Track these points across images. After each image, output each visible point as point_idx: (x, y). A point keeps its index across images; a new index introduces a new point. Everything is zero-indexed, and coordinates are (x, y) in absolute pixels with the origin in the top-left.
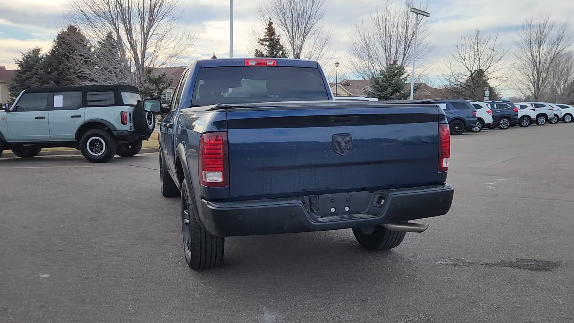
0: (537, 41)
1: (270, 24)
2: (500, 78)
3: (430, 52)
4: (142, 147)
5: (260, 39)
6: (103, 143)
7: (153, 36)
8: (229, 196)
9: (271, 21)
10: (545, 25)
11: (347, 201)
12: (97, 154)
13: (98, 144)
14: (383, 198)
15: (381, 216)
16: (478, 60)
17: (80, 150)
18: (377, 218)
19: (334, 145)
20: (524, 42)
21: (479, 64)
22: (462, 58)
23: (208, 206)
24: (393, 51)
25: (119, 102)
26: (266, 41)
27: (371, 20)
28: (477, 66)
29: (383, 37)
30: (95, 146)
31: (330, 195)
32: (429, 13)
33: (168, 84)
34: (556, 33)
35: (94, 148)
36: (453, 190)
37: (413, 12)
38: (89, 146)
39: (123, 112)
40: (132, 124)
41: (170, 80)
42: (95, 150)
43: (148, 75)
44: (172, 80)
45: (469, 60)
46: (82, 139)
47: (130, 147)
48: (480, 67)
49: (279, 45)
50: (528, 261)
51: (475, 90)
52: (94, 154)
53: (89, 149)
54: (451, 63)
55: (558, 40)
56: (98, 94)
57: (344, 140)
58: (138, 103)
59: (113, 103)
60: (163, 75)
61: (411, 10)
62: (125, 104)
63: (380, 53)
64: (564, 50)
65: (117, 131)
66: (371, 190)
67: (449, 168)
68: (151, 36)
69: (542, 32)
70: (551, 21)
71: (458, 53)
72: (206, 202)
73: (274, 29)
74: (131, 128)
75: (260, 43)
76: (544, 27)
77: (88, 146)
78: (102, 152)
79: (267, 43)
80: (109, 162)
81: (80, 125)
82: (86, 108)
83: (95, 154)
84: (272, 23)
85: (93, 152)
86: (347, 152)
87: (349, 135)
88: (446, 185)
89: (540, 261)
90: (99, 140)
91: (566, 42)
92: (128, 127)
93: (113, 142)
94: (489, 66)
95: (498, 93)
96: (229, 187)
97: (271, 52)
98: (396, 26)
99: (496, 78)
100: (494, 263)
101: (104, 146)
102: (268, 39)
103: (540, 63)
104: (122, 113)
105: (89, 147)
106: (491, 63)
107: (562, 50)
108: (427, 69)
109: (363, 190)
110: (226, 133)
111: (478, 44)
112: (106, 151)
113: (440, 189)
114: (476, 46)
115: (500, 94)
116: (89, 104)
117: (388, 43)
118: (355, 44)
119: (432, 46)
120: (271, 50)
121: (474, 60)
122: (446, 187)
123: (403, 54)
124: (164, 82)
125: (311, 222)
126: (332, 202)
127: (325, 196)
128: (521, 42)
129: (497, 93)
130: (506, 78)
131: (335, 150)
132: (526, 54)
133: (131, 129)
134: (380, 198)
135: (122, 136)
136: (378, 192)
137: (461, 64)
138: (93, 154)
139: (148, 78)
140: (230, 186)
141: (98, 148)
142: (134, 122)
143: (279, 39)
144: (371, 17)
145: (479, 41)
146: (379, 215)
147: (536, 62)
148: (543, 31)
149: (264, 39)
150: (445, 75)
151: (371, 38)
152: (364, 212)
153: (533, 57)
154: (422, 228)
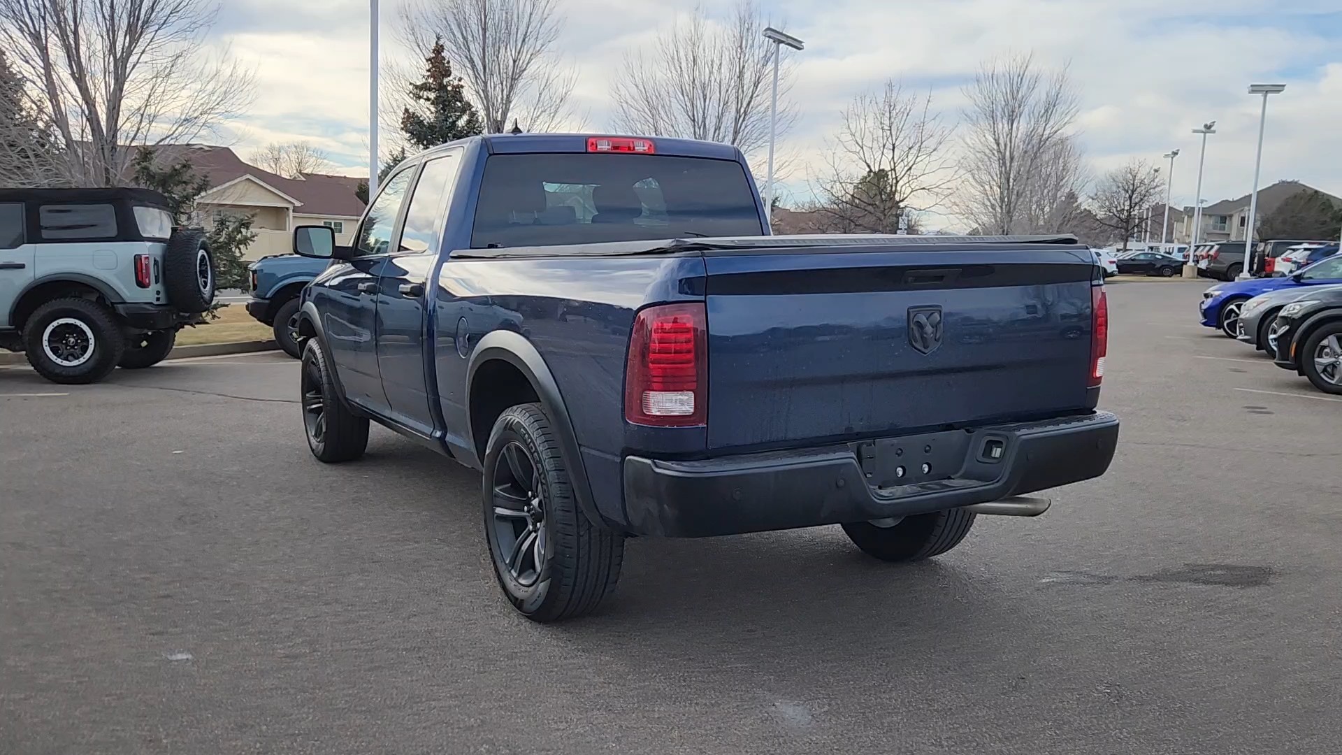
0: (1006, 111)
1: (439, 50)
2: (936, 190)
3: (791, 127)
4: (175, 343)
5: (414, 85)
6: (88, 334)
7: (138, 65)
8: (705, 447)
9: (441, 43)
10: (1021, 77)
11: (926, 451)
12: (70, 361)
13: (74, 337)
14: (998, 444)
15: (997, 482)
16: (890, 149)
17: (24, 353)
18: (991, 486)
19: (910, 330)
20: (980, 113)
21: (893, 158)
22: (857, 143)
23: (658, 470)
24: (711, 122)
25: (128, 232)
26: (430, 89)
27: (660, 51)
28: (890, 162)
29: (688, 91)
30: (64, 342)
31: (895, 440)
32: (801, 42)
33: (196, 186)
34: (1044, 97)
35: (64, 346)
36: (1118, 425)
37: (770, 37)
38: (49, 341)
39: (140, 256)
40: (159, 287)
41: (203, 178)
42: (65, 351)
43: (144, 164)
44: (207, 179)
45: (872, 148)
46: (30, 324)
47: (144, 344)
48: (895, 164)
49: (460, 102)
50: (1215, 568)
51: (885, 215)
52: (64, 361)
53: (48, 348)
54: (834, 153)
55: (1046, 111)
56: (69, 211)
57: (931, 318)
58: (172, 234)
59: (114, 233)
60: (184, 166)
61: (765, 33)
62: (144, 235)
63: (680, 126)
64: (1059, 132)
65: (124, 303)
66: (970, 426)
67: (1103, 378)
68: (134, 66)
69: (1015, 92)
70: (1033, 69)
71: (848, 131)
72: (648, 461)
73: (448, 62)
74: (158, 296)
75: (414, 94)
76: (1019, 83)
77: (45, 343)
78: (85, 356)
79: (432, 96)
80: (106, 382)
81: (25, 285)
82: (37, 245)
83: (66, 363)
84: (442, 46)
85: (59, 357)
86: (934, 347)
87: (937, 309)
88: (1097, 414)
89: (1234, 568)
90: (77, 326)
91: (1063, 116)
92: (150, 294)
93: (115, 332)
94: (914, 164)
95: (915, 223)
96: (706, 426)
97: (443, 117)
98: (716, 67)
99: (928, 190)
100: (1151, 575)
101: (92, 341)
102: (432, 86)
103: (1012, 159)
104: (137, 258)
105: (47, 344)
106: (918, 157)
107: (1056, 132)
108: (784, 165)
109: (949, 427)
110: (703, 304)
111: (890, 113)
112: (96, 356)
113: (1085, 425)
114: (886, 118)
115: (920, 225)
116: (45, 234)
117: (699, 104)
118: (625, 105)
119: (796, 115)
120: (442, 111)
121: (882, 149)
122: (1097, 420)
123: (732, 130)
124: (185, 182)
125: (873, 498)
126: (899, 455)
127: (887, 441)
128: (975, 112)
129: (913, 221)
130: (948, 189)
131: (914, 343)
132: (984, 138)
133: (158, 299)
134: (991, 444)
135: (139, 316)
136: (985, 430)
137: (855, 157)
138: (59, 361)
139: (143, 173)
140: (707, 424)
141: (73, 347)
142: (165, 283)
143: (462, 87)
144: (661, 44)
145: (892, 108)
146: (996, 481)
147: (1004, 158)
148: (1018, 92)
149: (422, 85)
150: (821, 181)
151: (662, 93)
152: (958, 475)
153: (998, 144)
154: (1040, 507)
